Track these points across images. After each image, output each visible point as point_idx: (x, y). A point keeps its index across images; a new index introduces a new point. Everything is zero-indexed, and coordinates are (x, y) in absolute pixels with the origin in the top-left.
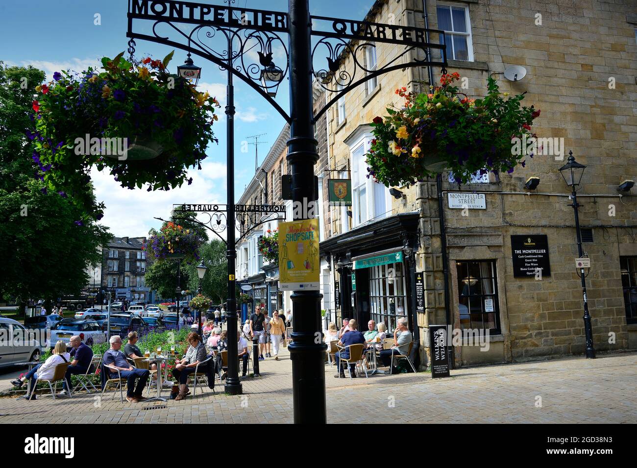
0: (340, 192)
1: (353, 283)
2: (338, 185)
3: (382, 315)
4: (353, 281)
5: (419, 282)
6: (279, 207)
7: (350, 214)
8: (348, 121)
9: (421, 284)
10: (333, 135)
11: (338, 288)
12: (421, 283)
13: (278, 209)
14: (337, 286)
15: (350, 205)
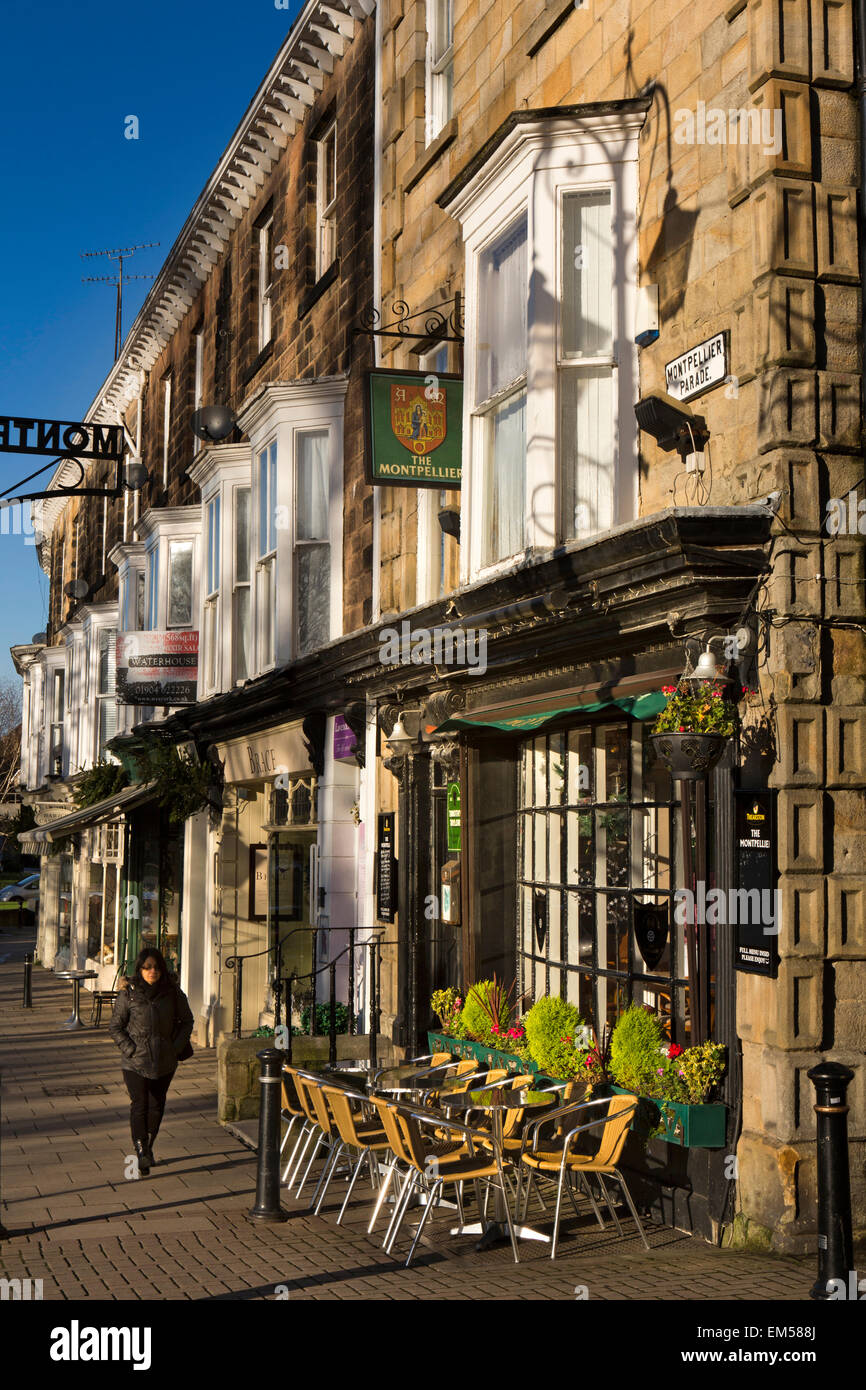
0: (416, 425)
1: (453, 823)
2: (410, 397)
3: (573, 968)
4: (452, 813)
5: (756, 833)
6: (90, 431)
7: (450, 523)
8: (463, 130)
9: (766, 844)
10: (398, 197)
11: (392, 841)
12: (762, 837)
13: (85, 442)
14: (387, 829)
15: (456, 486)
